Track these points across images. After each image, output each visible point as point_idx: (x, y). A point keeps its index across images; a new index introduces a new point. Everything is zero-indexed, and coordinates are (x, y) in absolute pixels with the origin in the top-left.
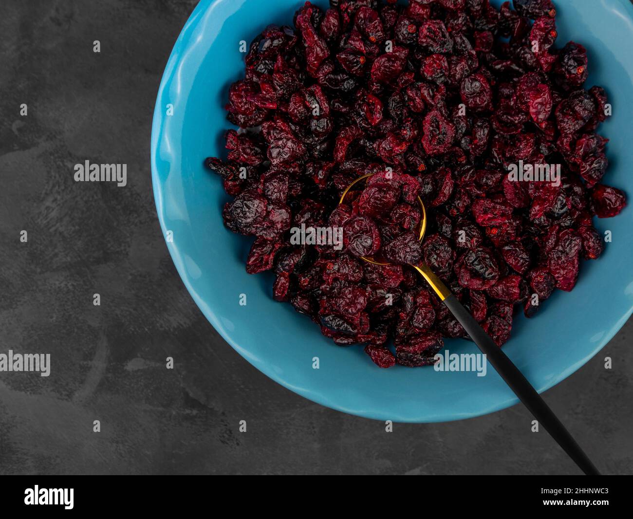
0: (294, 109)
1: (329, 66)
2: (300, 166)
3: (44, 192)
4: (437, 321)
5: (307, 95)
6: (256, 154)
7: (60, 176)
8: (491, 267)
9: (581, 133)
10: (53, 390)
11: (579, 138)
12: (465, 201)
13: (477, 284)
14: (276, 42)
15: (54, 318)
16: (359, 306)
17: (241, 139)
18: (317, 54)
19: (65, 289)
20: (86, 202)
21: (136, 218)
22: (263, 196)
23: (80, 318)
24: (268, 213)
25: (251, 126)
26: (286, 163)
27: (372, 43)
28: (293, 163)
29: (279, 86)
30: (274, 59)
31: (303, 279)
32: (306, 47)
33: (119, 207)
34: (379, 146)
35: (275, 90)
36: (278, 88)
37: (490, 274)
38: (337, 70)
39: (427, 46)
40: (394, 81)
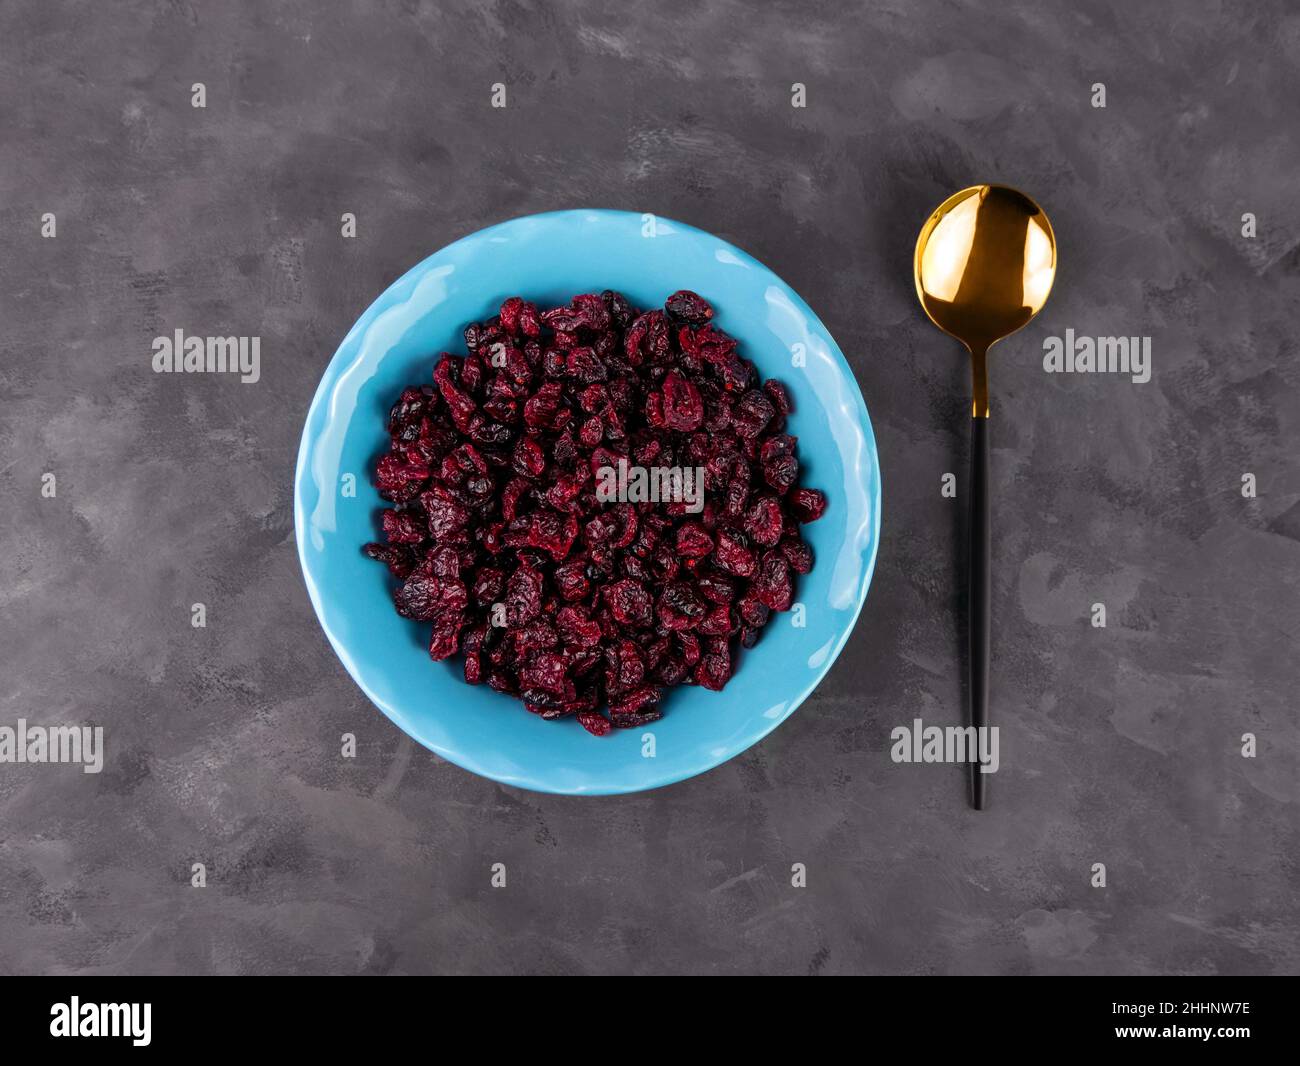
0: (448, 474)
1: (479, 420)
2: (466, 535)
4: (647, 673)
5: (459, 457)
6: (418, 530)
8: (695, 602)
9: (764, 436)
11: (764, 442)
13: (684, 623)
14: (414, 407)
16: (556, 674)
18: (462, 410)
22: (433, 575)
24: (442, 593)
26: (451, 534)
27: (519, 385)
28: (458, 533)
29: (428, 452)
30: (418, 423)
31: (494, 656)
35: (424, 457)
37: (693, 610)
38: (488, 422)
39: (578, 376)
40: (552, 421)
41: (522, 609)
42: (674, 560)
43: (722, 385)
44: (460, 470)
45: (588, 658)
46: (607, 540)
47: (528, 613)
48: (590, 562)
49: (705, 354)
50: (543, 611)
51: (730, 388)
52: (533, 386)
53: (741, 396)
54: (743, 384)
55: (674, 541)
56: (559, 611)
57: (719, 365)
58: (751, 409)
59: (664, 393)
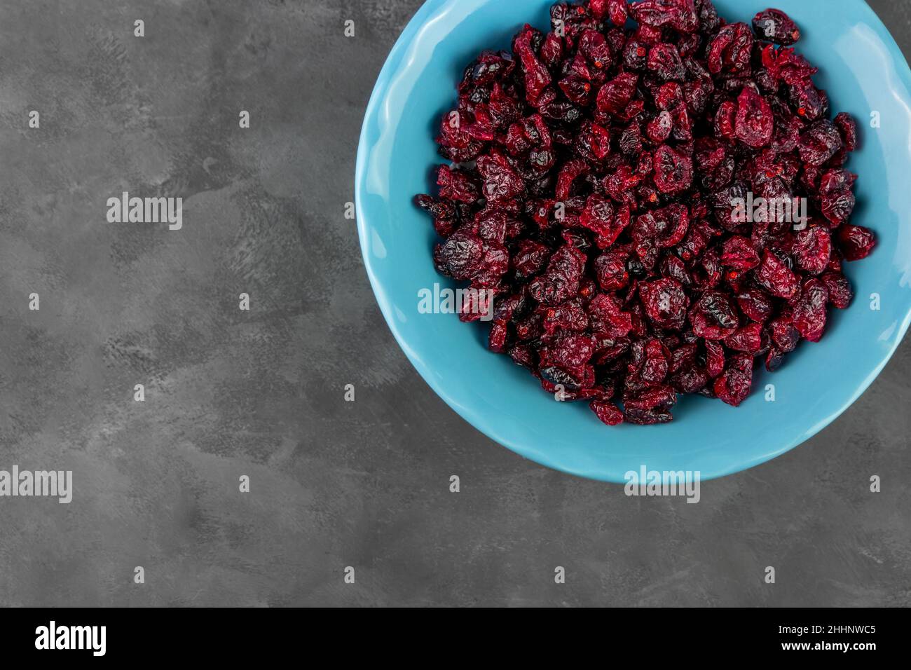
0: (512, 141)
1: (551, 95)
2: (518, 204)
3: (237, 235)
4: (669, 374)
5: (526, 125)
6: (471, 190)
7: (255, 218)
8: (730, 314)
9: (826, 167)
10: (247, 453)
11: (827, 172)
12: (698, 242)
13: (714, 333)
14: (492, 68)
15: (249, 374)
16: (583, 356)
17: (454, 174)
18: (537, 81)
19: (260, 342)
20: (283, 247)
21: (338, 264)
22: (478, 237)
23: (277, 374)
24: (484, 255)
25: (464, 161)
26: (503, 200)
27: (597, 69)
28: (511, 200)
29: (496, 116)
30: (490, 87)
31: (521, 328)
32: (525, 74)
33: (320, 252)
34: (608, 182)
35: (491, 120)
36: (495, 118)
37: (727, 321)
38: (560, 99)
39: (657, 71)
40: (622, 111)
41: (560, 285)
42: (717, 268)
43: (795, 110)
44: (525, 138)
45: (614, 347)
46: (654, 236)
47: (565, 291)
48: (634, 256)
49: (787, 75)
50: (579, 294)
51: (802, 113)
52: (611, 72)
53: (811, 123)
54: (816, 112)
55: (720, 251)
56: (593, 298)
57: (796, 88)
58: (821, 137)
59: (738, 104)
